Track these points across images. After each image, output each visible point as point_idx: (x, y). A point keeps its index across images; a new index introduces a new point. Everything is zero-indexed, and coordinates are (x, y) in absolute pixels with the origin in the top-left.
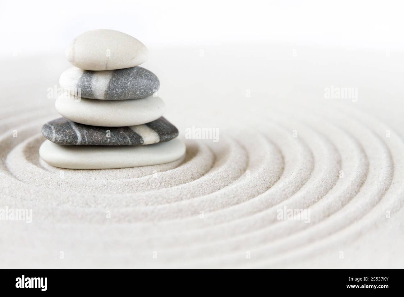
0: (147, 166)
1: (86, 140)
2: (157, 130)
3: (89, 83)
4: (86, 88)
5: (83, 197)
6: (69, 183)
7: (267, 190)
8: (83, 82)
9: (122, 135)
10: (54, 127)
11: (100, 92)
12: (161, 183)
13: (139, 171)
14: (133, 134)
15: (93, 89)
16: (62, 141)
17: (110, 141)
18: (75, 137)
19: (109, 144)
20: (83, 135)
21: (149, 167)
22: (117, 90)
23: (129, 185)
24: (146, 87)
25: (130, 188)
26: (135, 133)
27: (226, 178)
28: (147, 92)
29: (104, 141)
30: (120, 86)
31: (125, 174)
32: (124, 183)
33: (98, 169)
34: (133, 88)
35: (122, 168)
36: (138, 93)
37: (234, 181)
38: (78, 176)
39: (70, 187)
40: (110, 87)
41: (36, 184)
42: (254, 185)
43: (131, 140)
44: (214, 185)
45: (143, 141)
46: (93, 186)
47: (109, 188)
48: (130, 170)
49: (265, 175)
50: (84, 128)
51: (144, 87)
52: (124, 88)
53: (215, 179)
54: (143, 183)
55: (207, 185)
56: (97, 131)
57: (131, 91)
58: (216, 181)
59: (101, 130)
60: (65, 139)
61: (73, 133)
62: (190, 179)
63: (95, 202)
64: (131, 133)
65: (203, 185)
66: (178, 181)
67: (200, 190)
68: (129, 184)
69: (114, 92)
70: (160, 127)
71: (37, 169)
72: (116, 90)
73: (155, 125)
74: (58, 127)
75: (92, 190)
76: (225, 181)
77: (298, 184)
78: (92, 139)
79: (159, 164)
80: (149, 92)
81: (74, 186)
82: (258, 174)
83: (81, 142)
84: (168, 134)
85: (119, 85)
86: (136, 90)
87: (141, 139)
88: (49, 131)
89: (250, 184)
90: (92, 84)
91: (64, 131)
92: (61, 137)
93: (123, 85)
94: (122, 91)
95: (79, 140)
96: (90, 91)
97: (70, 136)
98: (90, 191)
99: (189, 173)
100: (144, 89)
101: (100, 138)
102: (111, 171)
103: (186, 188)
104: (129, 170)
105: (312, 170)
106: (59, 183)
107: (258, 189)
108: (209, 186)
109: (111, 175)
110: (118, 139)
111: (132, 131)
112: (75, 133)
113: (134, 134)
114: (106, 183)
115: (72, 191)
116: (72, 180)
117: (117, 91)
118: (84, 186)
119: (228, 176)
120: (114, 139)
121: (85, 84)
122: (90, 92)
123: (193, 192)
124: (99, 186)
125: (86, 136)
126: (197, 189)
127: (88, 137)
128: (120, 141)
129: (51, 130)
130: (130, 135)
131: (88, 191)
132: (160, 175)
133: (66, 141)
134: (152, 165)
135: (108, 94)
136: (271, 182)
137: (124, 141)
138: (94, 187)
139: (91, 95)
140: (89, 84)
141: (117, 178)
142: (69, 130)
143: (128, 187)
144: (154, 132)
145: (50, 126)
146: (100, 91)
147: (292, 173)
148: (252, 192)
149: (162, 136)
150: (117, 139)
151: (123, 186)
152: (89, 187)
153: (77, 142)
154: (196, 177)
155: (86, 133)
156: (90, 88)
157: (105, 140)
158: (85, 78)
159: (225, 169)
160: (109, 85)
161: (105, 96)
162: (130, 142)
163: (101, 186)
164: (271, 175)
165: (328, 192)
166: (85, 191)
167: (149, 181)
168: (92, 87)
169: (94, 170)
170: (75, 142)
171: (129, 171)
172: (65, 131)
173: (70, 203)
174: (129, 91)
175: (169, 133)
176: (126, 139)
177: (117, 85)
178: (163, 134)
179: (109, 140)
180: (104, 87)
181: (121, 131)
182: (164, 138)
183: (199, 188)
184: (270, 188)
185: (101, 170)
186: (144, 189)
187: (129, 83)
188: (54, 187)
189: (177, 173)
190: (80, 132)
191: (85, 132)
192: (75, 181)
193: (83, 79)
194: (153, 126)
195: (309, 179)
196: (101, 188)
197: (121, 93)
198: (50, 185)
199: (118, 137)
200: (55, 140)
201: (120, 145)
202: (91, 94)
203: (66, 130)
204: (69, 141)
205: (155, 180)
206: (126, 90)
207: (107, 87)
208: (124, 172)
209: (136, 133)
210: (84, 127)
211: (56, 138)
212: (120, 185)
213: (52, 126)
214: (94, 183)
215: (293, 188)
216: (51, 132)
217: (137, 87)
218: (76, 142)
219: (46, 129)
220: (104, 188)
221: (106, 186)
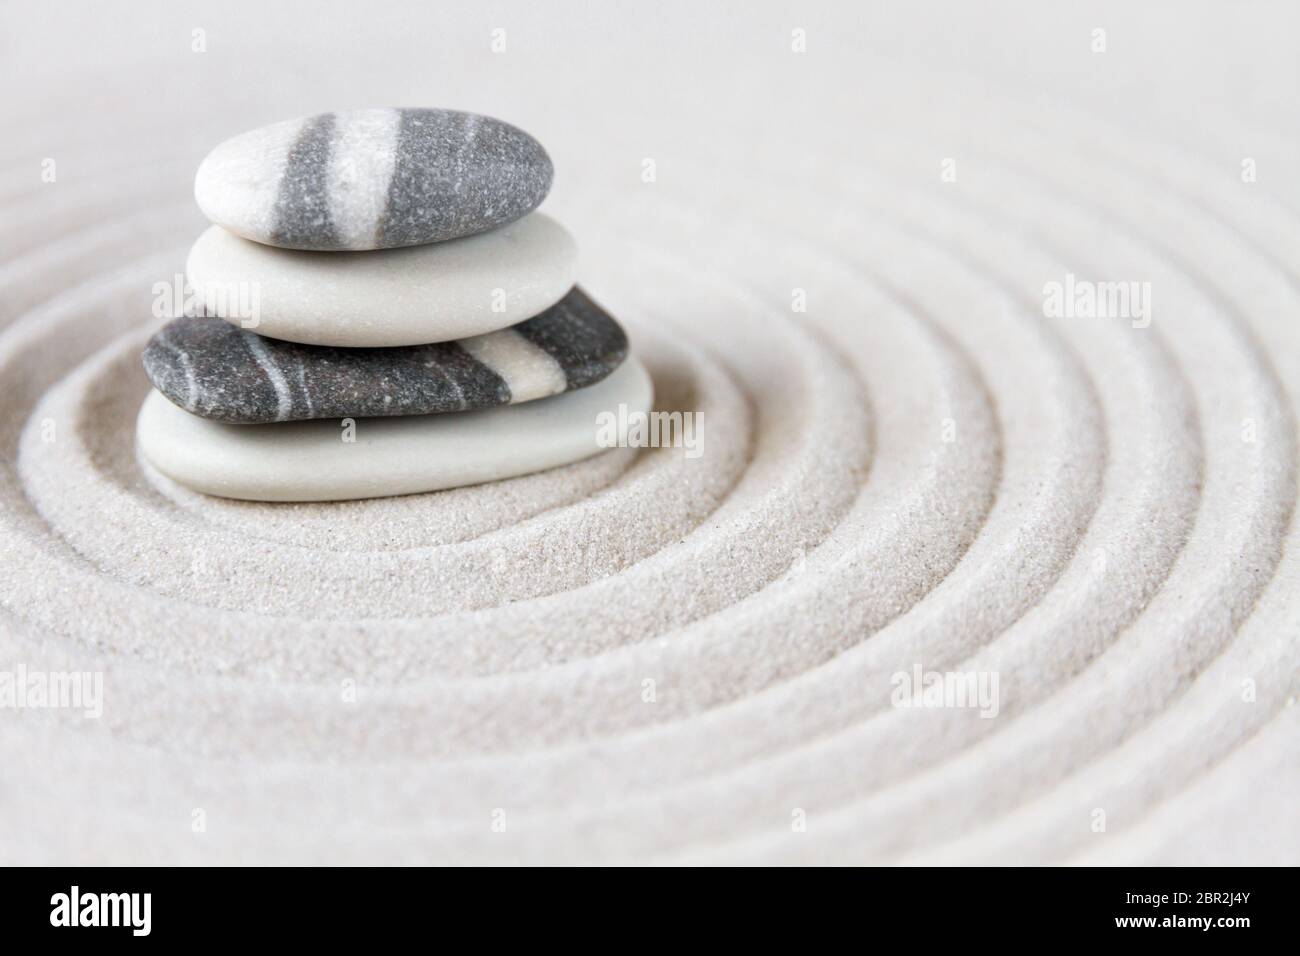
0: (527, 475)
1: (309, 403)
2: (554, 349)
3: (319, 198)
4: (308, 218)
5: (323, 636)
6: (262, 569)
7: (959, 560)
8: (296, 196)
9: (432, 376)
10: (191, 358)
11: (362, 227)
12: (584, 549)
13: (501, 497)
14: (471, 370)
15: (333, 219)
16: (222, 413)
17: (394, 401)
18: (269, 395)
19: (389, 412)
20: (294, 387)
21: (532, 478)
22: (421, 212)
23: (476, 568)
24: (514, 188)
25: (478, 578)
26: (479, 367)
27: (810, 513)
28: (519, 206)
29: (369, 404)
30: (430, 197)
31: (453, 515)
32: (457, 560)
33: (357, 501)
34: (474, 197)
35: (441, 491)
36: (489, 212)
37: (838, 523)
38: (286, 529)
39: (266, 585)
40: (395, 203)
41: (144, 571)
42: (915, 545)
43: (466, 393)
44: (773, 549)
45: (508, 394)
46: (350, 579)
47: (406, 584)
48: (469, 499)
49: (945, 497)
50: (295, 356)
51: (510, 188)
52: (443, 204)
53: (774, 526)
54: (524, 557)
55: (750, 550)
56: (345, 367)
57: (468, 210)
58: (778, 533)
59: (359, 360)
60: (232, 404)
61: (259, 381)
62: (682, 523)
63: (369, 652)
64: (464, 366)
65: (735, 555)
66: (641, 536)
67: (727, 576)
68: (475, 564)
69: (411, 219)
70: (565, 335)
71: (140, 511)
72: (415, 214)
73: (547, 327)
74: (202, 356)
75: (347, 592)
76: (809, 526)
77: (1067, 532)
78: (327, 399)
79: (567, 466)
80: (527, 203)
81: (282, 581)
82: (923, 495)
83: (292, 412)
84: (594, 359)
85: (424, 194)
86: (483, 203)
87: (500, 389)
88: (174, 371)
89: (899, 541)
90: (331, 198)
91: (227, 372)
92: (216, 396)
93: (438, 194)
94: (437, 213)
95: (284, 405)
96: (324, 226)
97: (248, 394)
98: (341, 597)
99: (676, 498)
100: (507, 197)
101: (356, 394)
102: (400, 505)
103: (681, 574)
104: (467, 497)
105: (1101, 459)
106: (225, 569)
107: (930, 561)
108: (758, 554)
109: (403, 522)
110: (420, 391)
111: (468, 355)
112: (268, 380)
113: (475, 372)
114: (393, 565)
115: (274, 598)
116: (271, 556)
117: (422, 217)
118: (318, 580)
119: (817, 503)
120: (407, 393)
121: (305, 204)
122: (325, 231)
123: (705, 586)
124: (371, 578)
125: (305, 390)
126: (716, 573)
127: (312, 394)
128: (426, 401)
129: (180, 370)
130: (460, 373)
131: (334, 596)
132: (579, 519)
133: (238, 413)
134: (543, 472)
135: (388, 230)
136: (968, 520)
137: (442, 399)
138: (354, 582)
139: (329, 238)
140: (318, 201)
141: (425, 531)
142: (244, 369)
143: (471, 575)
144: (546, 355)
145: (176, 350)
146: (359, 223)
147: (1041, 485)
148: (911, 574)
149: (573, 371)
150: (415, 393)
151: (454, 571)
152: (334, 581)
153: (276, 413)
154: (703, 510)
155: (307, 378)
156: (325, 218)
157: (375, 398)
158: (300, 181)
159: (802, 477)
160: (391, 199)
161: (380, 239)
162: (463, 402)
163: (376, 576)
164: (965, 492)
165: (1172, 561)
166: (321, 598)
167: (545, 546)
168: (332, 210)
169: (343, 506)
170: (270, 413)
171: (465, 503)
172: (231, 373)
173: (279, 661)
174: (463, 212)
175: (598, 353)
176: (450, 390)
177: (418, 196)
178: (576, 363)
179: (388, 399)
180: (374, 206)
181: (428, 362)
182: (583, 376)
183: (724, 566)
184: (968, 545)
185: (369, 503)
186: (529, 577)
187: (459, 184)
188: (208, 585)
189: (639, 504)
190: (286, 375)
191: (302, 373)
192: (283, 563)
193: (294, 184)
194: (538, 333)
195: (1099, 501)
196: (377, 584)
197: (434, 222)
198: (194, 577)
199: (419, 385)
200: (197, 407)
201: (427, 412)
202: (330, 235)
203: (235, 369)
204: (247, 412)
205: (563, 541)
206: (452, 207)
207: (383, 207)
208: (447, 507)
209: (482, 365)
210: (295, 352)
211: (199, 402)
212: (443, 571)
213: (180, 352)
214: (350, 565)
215: (1052, 550)
216: (181, 375)
217: (486, 192)
218: (272, 415)
219: (161, 363)
220: (389, 584)
221: (394, 578)
